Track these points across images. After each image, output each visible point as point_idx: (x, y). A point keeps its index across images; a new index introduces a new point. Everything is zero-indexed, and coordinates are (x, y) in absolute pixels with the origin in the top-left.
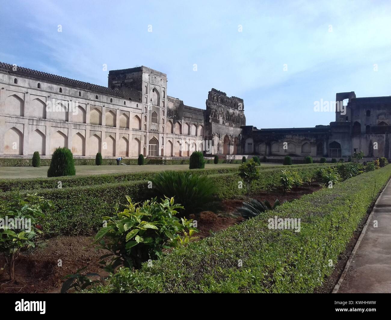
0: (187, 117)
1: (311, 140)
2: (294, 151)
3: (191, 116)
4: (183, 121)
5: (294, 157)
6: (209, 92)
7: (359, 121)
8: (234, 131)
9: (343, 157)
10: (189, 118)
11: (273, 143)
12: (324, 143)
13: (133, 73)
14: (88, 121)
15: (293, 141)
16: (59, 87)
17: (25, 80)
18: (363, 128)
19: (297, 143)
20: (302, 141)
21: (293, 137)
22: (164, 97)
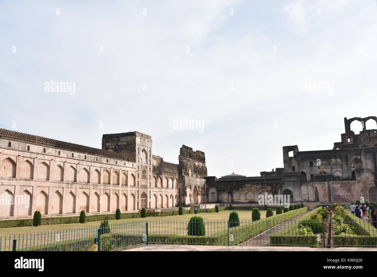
0: (166, 172)
1: (267, 188)
2: (253, 199)
3: (169, 171)
4: (163, 175)
5: (255, 204)
6: (181, 148)
7: (305, 171)
8: (201, 182)
9: (295, 202)
10: (168, 172)
11: (234, 191)
12: (278, 191)
13: (128, 137)
14: (102, 182)
15: (252, 190)
16: (85, 155)
17: (65, 152)
18: (308, 177)
19: (255, 191)
20: (260, 189)
21: (252, 186)
22: (150, 156)
